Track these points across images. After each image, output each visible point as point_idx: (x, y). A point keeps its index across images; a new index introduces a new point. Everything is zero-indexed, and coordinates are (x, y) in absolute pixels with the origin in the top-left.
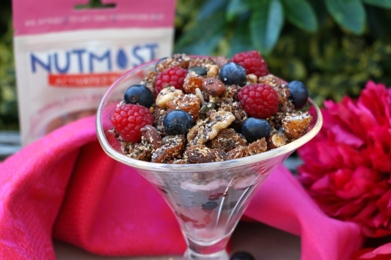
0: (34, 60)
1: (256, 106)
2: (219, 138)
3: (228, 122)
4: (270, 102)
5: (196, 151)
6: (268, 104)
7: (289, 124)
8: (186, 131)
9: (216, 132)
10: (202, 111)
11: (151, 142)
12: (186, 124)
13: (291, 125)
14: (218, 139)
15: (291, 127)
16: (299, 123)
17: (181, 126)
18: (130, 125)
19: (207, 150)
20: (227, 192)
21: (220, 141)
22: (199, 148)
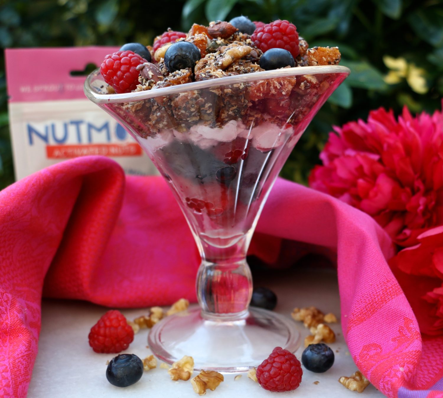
0: (31, 130)
1: (274, 41)
2: (235, 66)
3: (244, 49)
4: (289, 36)
5: (208, 73)
6: (288, 39)
7: (316, 51)
8: (192, 63)
9: (231, 58)
10: (210, 47)
11: (150, 76)
12: (192, 54)
13: (318, 52)
14: (233, 67)
15: (319, 54)
16: (328, 51)
17: (187, 56)
18: (123, 68)
19: (221, 72)
20: (246, 150)
21: (236, 69)
22: (211, 70)
